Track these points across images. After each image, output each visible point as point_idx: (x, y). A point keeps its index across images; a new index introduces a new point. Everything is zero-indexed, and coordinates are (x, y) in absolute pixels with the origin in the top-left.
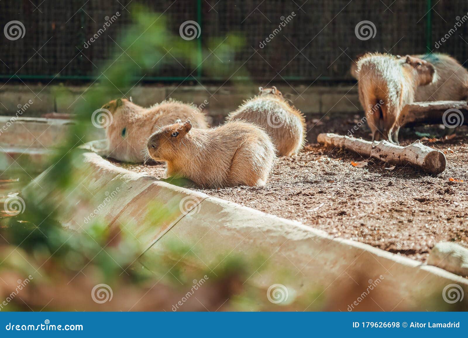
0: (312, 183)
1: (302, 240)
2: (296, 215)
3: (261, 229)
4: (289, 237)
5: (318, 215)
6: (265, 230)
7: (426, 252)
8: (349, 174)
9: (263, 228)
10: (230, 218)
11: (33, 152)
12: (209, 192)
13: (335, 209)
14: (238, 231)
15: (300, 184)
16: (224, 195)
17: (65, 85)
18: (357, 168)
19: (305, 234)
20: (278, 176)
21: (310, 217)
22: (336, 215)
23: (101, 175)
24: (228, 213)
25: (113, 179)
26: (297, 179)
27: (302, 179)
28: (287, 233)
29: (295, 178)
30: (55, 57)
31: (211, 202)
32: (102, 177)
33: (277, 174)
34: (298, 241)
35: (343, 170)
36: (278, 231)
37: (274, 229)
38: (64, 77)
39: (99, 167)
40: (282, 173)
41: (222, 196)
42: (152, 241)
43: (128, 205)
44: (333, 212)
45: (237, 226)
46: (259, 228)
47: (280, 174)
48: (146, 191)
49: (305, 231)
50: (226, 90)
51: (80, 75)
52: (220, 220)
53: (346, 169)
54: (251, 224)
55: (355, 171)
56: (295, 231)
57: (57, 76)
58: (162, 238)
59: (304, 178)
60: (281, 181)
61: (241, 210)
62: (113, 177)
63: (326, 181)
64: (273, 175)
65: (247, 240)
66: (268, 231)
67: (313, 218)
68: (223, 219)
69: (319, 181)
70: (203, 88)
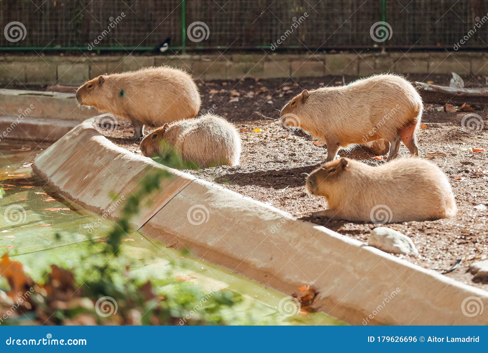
0: (281, 163)
1: (272, 220)
2: (267, 196)
3: (239, 209)
4: (261, 217)
5: (285, 196)
6: (242, 210)
7: (368, 232)
8: (311, 154)
9: (240, 208)
10: (214, 199)
11: (41, 123)
12: (196, 172)
13: (298, 191)
14: (220, 211)
15: (271, 163)
16: (208, 175)
17: (65, 55)
18: (318, 148)
19: (274, 215)
20: (252, 154)
21: (279, 198)
22: (300, 196)
23: (104, 154)
24: (212, 193)
25: (115, 159)
26: (268, 158)
27: (273, 158)
28: (260, 214)
29: (267, 157)
30: (56, 30)
31: (198, 184)
32: (105, 155)
33: (252, 153)
34: (269, 221)
35: (307, 149)
36: (253, 212)
37: (250, 210)
38: (64, 48)
39: (102, 146)
40: (256, 152)
41: (207, 176)
42: (150, 215)
43: (129, 183)
44: (297, 193)
45: (220, 206)
46: (238, 209)
47: (255, 153)
48: (144, 171)
49: (274, 213)
50: (207, 58)
51: (79, 46)
52: (206, 200)
53: (309, 148)
54: (230, 205)
55: (317, 150)
56: (266, 212)
57: (58, 47)
58: (157, 214)
59: (275, 157)
60: (256, 160)
61: (223, 192)
62: (115, 157)
63: (292, 161)
64: (249, 154)
65: (228, 219)
66: (245, 212)
67: (281, 199)
68: (208, 199)
69: (286, 161)
70: (187, 56)
